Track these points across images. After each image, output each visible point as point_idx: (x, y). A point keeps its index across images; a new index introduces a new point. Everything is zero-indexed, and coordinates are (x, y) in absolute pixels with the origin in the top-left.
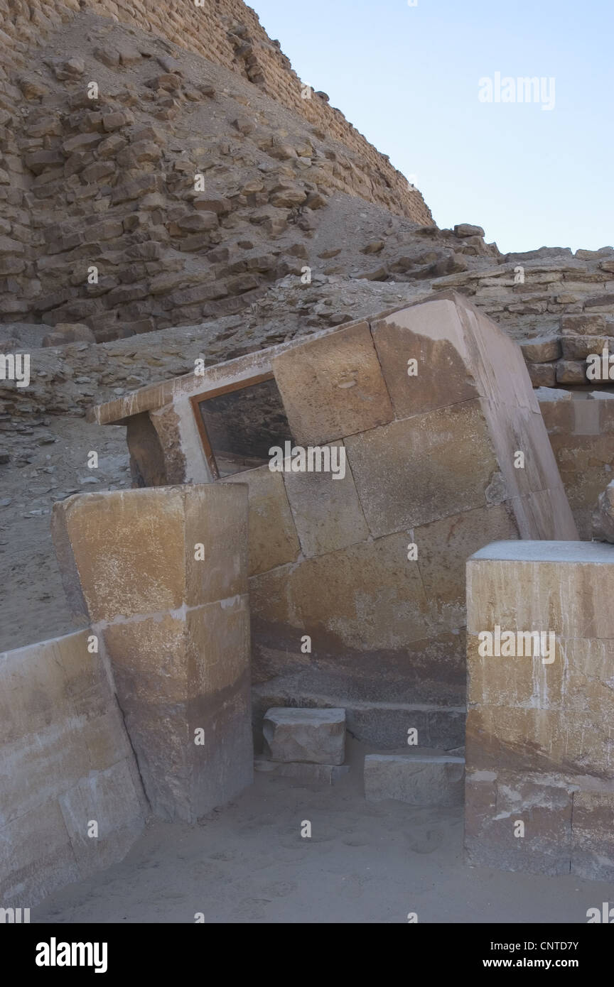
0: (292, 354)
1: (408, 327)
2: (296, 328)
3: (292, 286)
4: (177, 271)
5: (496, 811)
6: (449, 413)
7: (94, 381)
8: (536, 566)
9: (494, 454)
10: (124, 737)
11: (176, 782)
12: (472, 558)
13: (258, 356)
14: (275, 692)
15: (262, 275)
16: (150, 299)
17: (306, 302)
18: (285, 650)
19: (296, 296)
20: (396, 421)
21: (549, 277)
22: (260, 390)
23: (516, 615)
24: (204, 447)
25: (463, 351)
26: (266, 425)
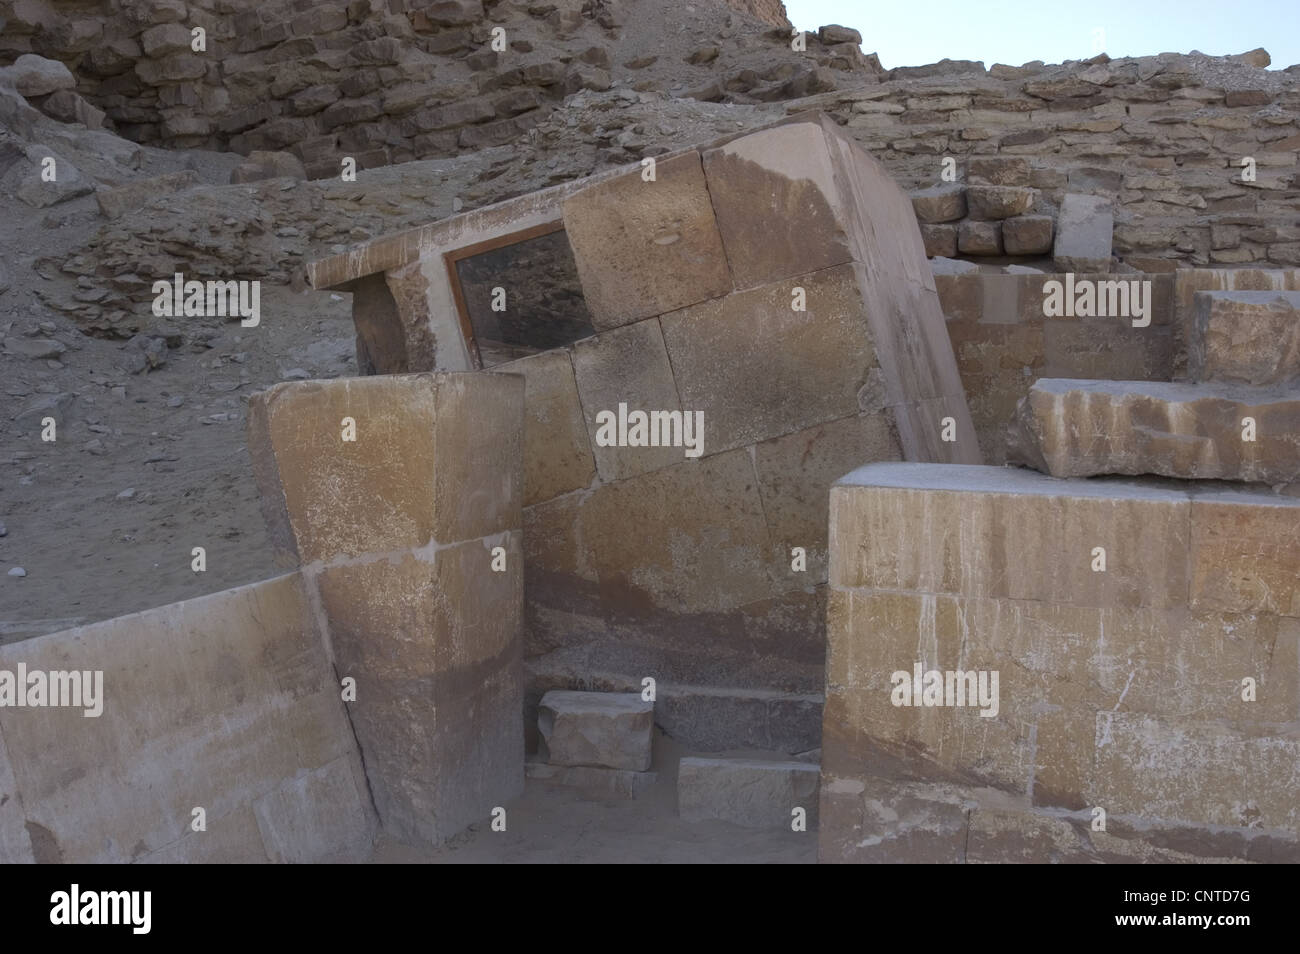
0: (590, 194)
1: (755, 161)
2: (592, 165)
3: (586, 107)
4: (423, 82)
5: (861, 835)
6: (810, 283)
7: (303, 233)
8: (927, 495)
9: (871, 343)
10: (345, 725)
11: (417, 788)
12: (839, 483)
13: (542, 197)
14: (554, 667)
15: (544, 90)
16: (385, 120)
17: (607, 129)
18: (571, 612)
19: (593, 120)
20: (735, 292)
21: (952, 103)
22: (539, 254)
23: (898, 564)
24: (463, 324)
25: (832, 197)
26: (546, 302)
